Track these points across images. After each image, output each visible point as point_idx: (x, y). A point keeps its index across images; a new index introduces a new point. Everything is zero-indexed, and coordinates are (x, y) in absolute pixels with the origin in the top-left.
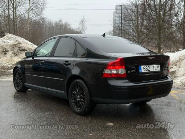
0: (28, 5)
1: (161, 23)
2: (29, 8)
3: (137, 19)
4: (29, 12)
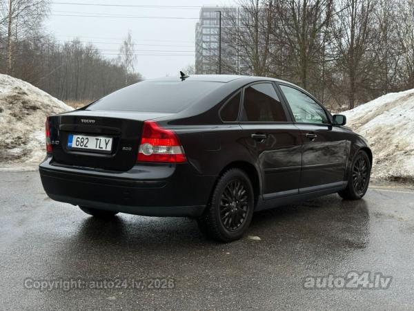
0: (8, 5)
1: (307, 51)
2: (11, 13)
3: (256, 42)
4: (10, 22)
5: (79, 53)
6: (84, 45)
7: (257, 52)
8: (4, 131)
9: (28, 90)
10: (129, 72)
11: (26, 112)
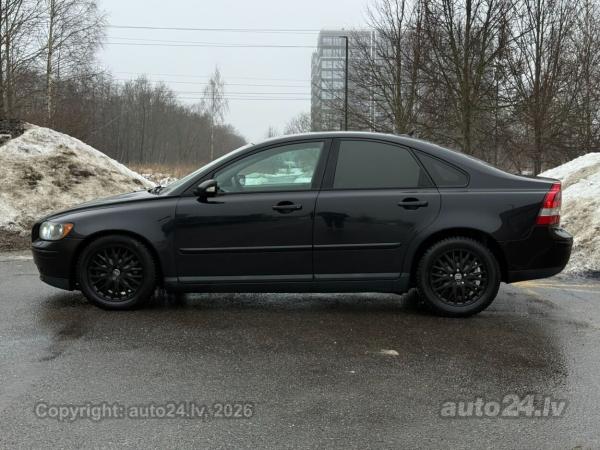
0: (47, 30)
1: (472, 92)
2: (51, 42)
3: (398, 80)
4: (50, 53)
5: (145, 96)
6: (153, 86)
7: (399, 94)
8: (44, 205)
9: (77, 148)
10: (216, 124)
11: (75, 179)
